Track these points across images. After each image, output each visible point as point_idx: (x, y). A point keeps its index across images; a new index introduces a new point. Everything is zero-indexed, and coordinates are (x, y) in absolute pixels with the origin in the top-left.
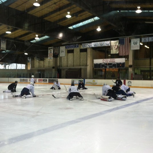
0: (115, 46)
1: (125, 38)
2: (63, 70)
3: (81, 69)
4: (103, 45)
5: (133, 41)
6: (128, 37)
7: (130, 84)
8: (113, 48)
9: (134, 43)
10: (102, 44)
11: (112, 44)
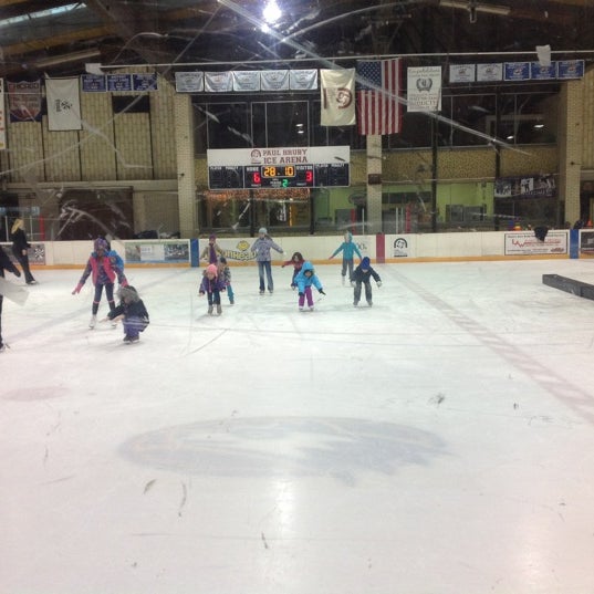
0: (337, 93)
1: (383, 62)
2: (28, 197)
3: (130, 192)
4: (282, 83)
5: (414, 74)
6: (398, 57)
7: (404, 250)
8: (329, 100)
9: (420, 84)
10: (280, 79)
11: (324, 84)
